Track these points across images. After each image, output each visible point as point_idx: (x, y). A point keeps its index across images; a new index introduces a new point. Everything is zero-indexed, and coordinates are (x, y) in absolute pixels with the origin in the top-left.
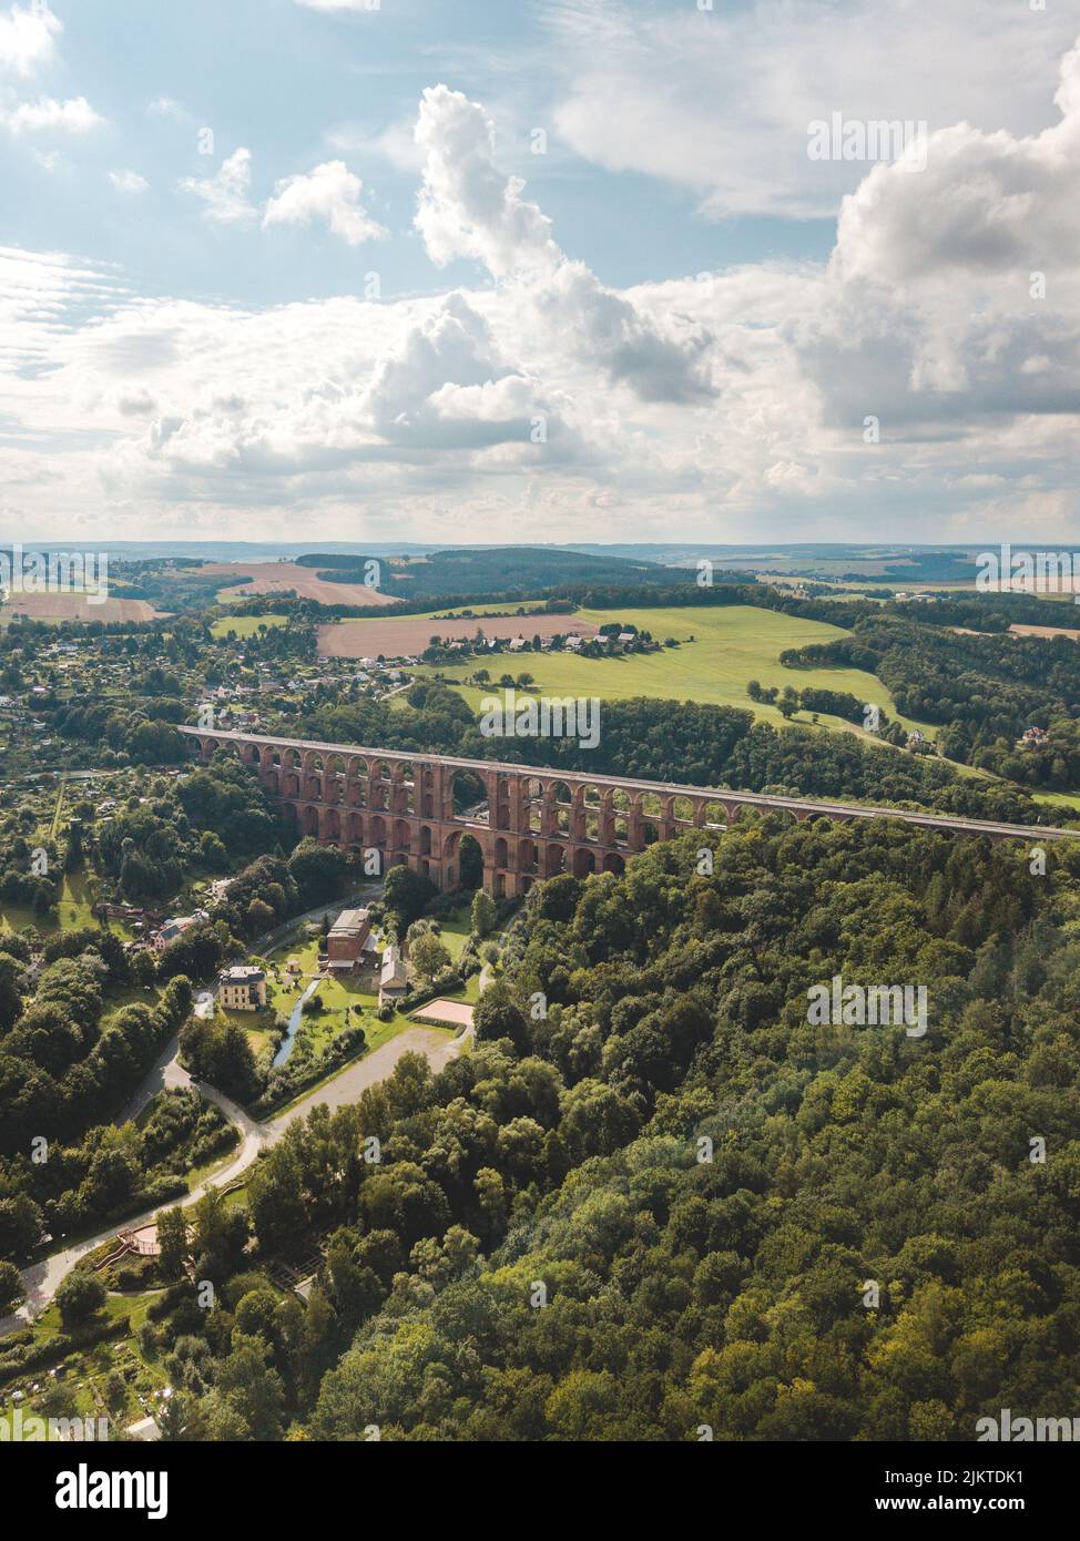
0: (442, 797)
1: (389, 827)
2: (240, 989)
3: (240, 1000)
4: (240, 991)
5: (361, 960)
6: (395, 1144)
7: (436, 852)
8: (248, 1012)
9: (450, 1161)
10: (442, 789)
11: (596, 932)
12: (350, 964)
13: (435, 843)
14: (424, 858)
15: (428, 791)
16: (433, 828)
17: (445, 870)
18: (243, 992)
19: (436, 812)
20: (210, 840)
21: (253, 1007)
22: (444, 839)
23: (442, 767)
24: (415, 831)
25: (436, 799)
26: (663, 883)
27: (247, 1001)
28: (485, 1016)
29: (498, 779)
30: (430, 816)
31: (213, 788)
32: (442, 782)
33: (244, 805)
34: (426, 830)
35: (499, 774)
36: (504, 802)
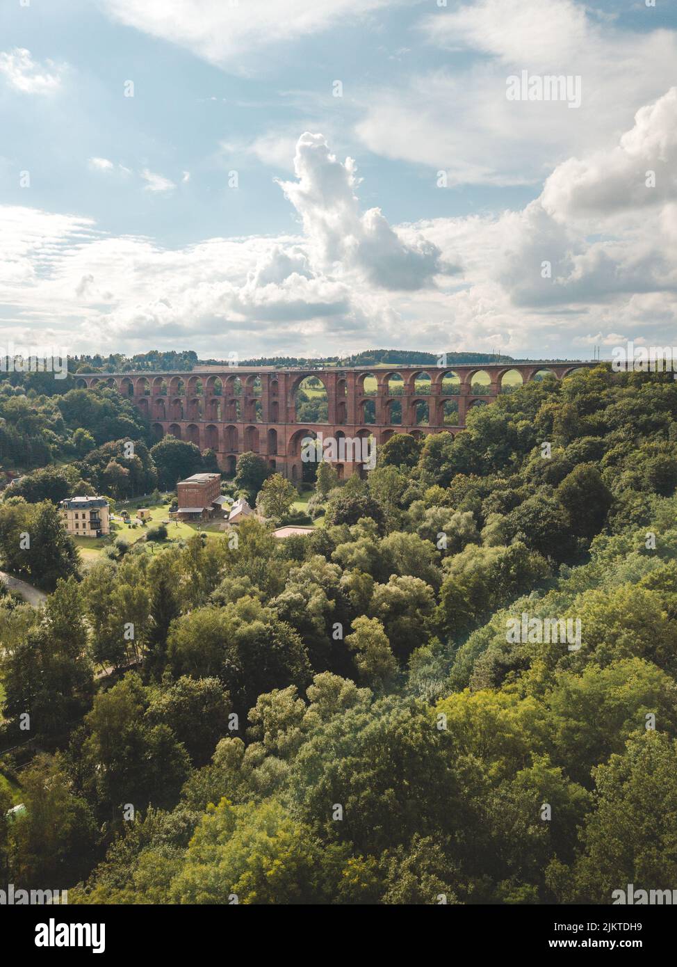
0: (286, 402)
1: (241, 434)
2: (80, 514)
3: (81, 525)
4: (80, 516)
5: (211, 509)
6: (230, 586)
7: (282, 451)
8: (89, 538)
9: (310, 606)
10: (286, 395)
11: (443, 468)
12: (200, 510)
13: (281, 442)
14: (272, 457)
15: (275, 399)
16: (279, 429)
17: (290, 467)
18: (84, 516)
19: (282, 417)
20: (81, 435)
21: (94, 533)
22: (289, 438)
23: (286, 375)
24: (263, 433)
25: (281, 404)
26: (508, 419)
27: (88, 526)
28: (341, 508)
29: (337, 379)
30: (275, 421)
31: (88, 399)
32: (286, 388)
33: (116, 414)
34: (273, 433)
35: (336, 373)
36: (343, 399)
